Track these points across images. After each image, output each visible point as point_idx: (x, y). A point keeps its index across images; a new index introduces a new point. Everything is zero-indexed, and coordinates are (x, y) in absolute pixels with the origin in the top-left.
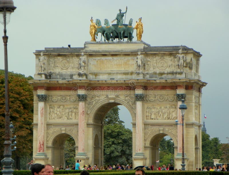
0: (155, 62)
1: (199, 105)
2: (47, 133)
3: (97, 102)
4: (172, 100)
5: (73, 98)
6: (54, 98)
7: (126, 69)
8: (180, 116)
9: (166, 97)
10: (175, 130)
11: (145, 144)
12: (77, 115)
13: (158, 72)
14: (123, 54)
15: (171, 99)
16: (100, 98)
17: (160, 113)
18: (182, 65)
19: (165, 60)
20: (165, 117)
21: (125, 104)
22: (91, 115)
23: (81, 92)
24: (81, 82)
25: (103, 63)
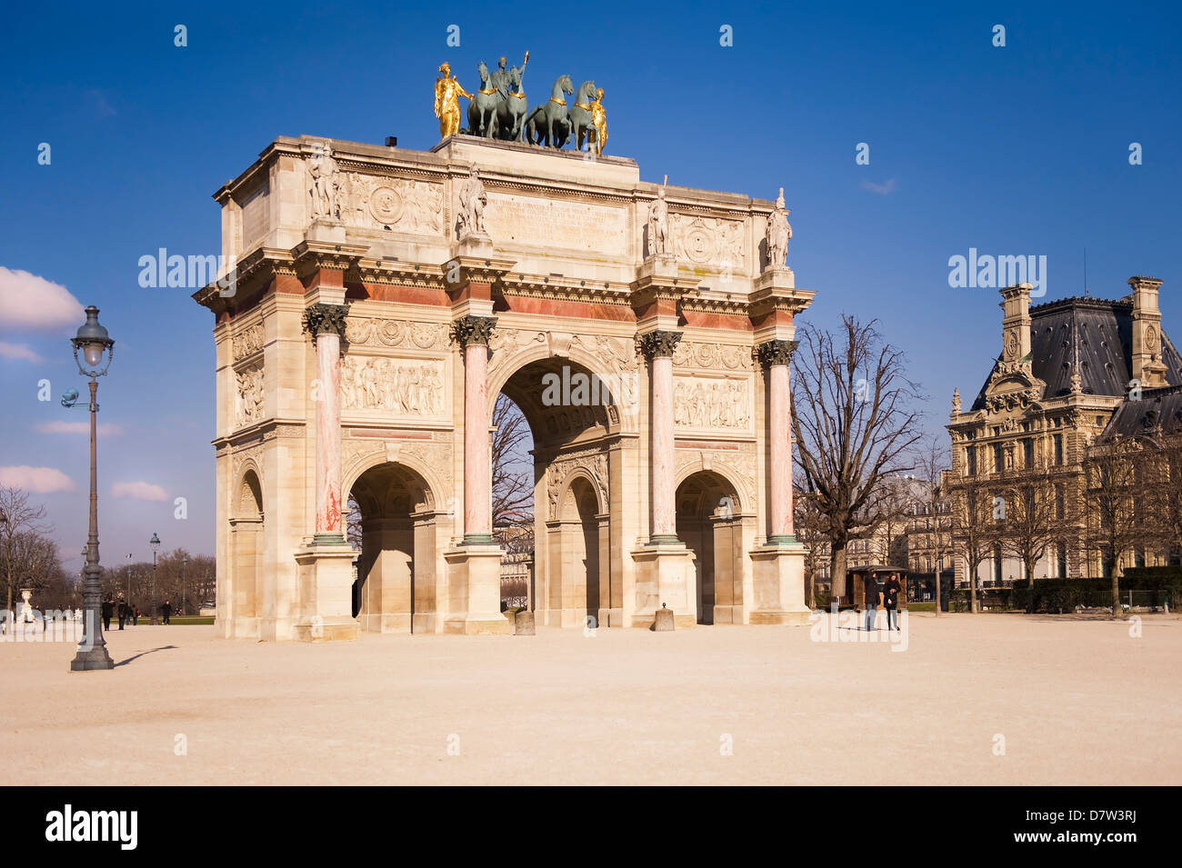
0: (679, 232)
3: (510, 354)
5: (425, 335)
6: (356, 327)
7: (593, 248)
9: (719, 352)
10: (745, 460)
12: (436, 398)
15: (731, 358)
17: (700, 403)
19: (705, 230)
20: (712, 418)
25: (518, 216)
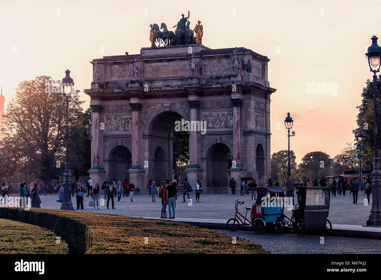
0: (212, 65)
1: (266, 112)
2: (103, 145)
3: (153, 112)
4: (230, 106)
6: (111, 108)
7: (182, 75)
8: (236, 123)
9: (223, 103)
11: (202, 155)
13: (214, 76)
14: (179, 58)
15: (229, 104)
17: (218, 121)
18: (237, 67)
19: (222, 63)
20: (222, 125)
21: (182, 112)
22: (147, 125)
23: (134, 101)
24: (132, 89)
25: (159, 69)
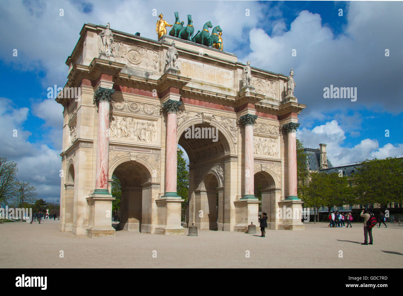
3: (186, 120)
5: (149, 110)
6: (118, 103)
10: (277, 168)
12: (153, 136)
16: (189, 115)
17: (260, 146)
19: (262, 83)
20: (265, 152)
21: (223, 129)
25: (190, 68)
